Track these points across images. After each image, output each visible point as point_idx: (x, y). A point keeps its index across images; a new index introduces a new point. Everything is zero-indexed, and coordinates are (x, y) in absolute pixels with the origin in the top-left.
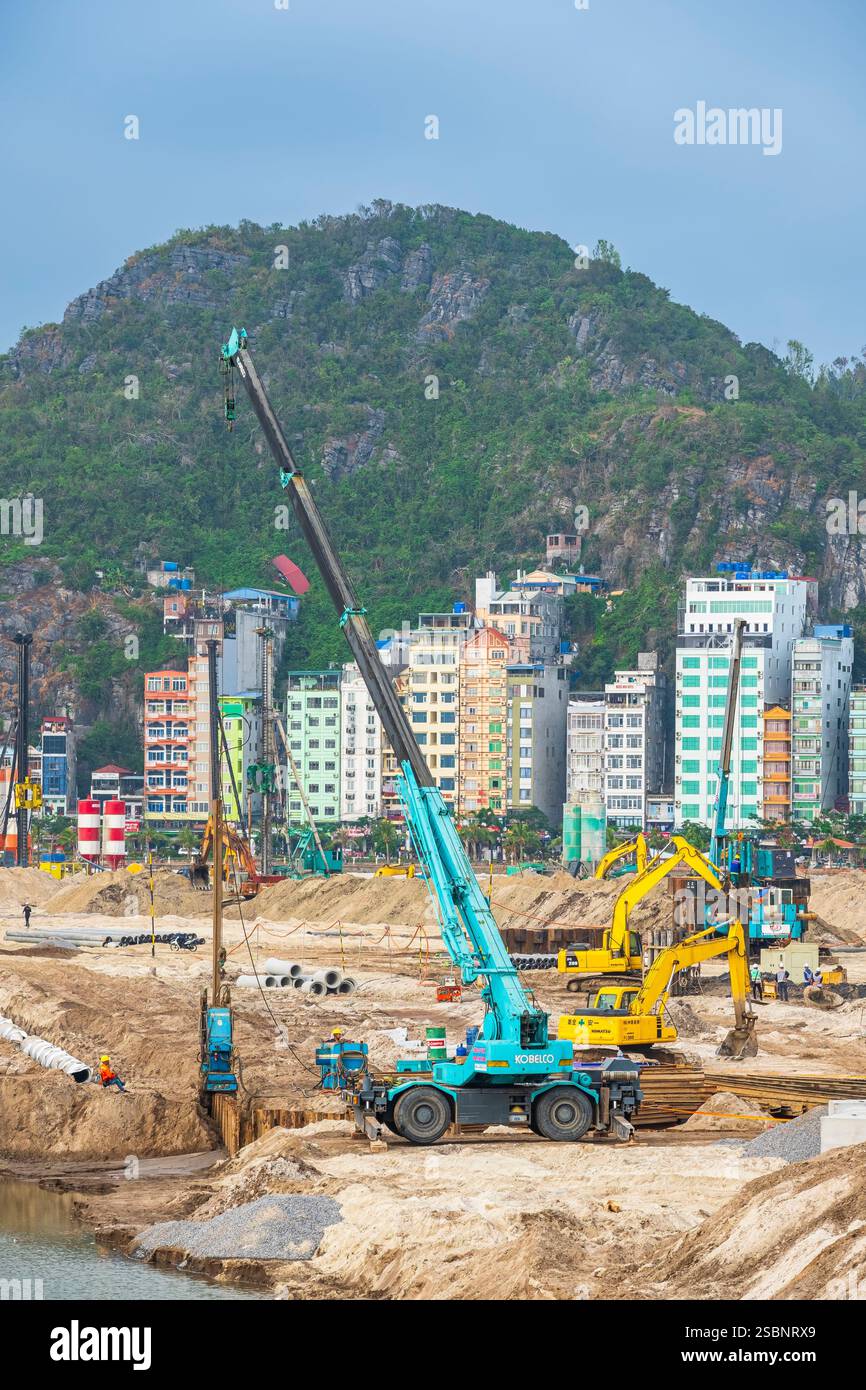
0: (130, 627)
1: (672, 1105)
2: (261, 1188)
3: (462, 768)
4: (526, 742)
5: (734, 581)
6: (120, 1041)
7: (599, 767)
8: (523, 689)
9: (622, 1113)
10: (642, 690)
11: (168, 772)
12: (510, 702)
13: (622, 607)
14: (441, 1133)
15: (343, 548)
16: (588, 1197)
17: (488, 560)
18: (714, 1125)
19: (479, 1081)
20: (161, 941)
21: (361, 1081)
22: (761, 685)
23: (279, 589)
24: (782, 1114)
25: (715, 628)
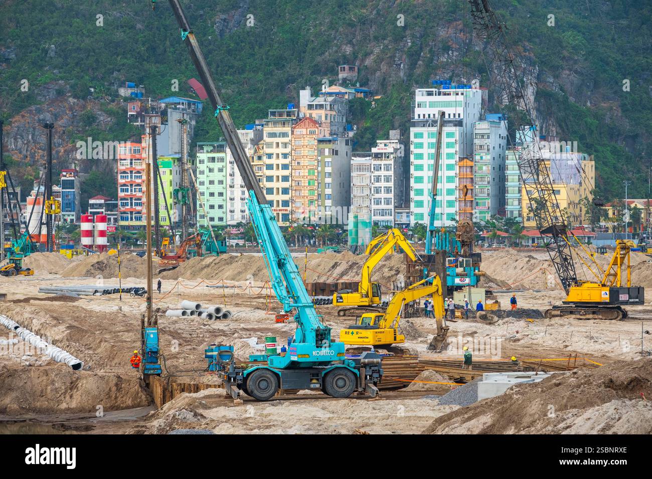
0: (109, 119)
1: (401, 377)
2: (173, 426)
3: (293, 195)
4: (328, 180)
5: (442, 90)
6: (99, 347)
7: (369, 193)
8: (327, 151)
9: (372, 382)
10: (392, 150)
11: (131, 199)
12: (319, 158)
13: (381, 105)
14: (273, 394)
15: (226, 74)
16: (352, 428)
17: (306, 79)
18: (423, 388)
19: (293, 366)
20: (125, 292)
21: (229, 367)
22: (457, 147)
23: (191, 97)
24: (460, 381)
25: (432, 116)
